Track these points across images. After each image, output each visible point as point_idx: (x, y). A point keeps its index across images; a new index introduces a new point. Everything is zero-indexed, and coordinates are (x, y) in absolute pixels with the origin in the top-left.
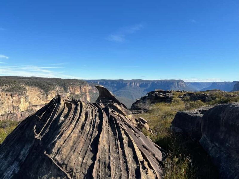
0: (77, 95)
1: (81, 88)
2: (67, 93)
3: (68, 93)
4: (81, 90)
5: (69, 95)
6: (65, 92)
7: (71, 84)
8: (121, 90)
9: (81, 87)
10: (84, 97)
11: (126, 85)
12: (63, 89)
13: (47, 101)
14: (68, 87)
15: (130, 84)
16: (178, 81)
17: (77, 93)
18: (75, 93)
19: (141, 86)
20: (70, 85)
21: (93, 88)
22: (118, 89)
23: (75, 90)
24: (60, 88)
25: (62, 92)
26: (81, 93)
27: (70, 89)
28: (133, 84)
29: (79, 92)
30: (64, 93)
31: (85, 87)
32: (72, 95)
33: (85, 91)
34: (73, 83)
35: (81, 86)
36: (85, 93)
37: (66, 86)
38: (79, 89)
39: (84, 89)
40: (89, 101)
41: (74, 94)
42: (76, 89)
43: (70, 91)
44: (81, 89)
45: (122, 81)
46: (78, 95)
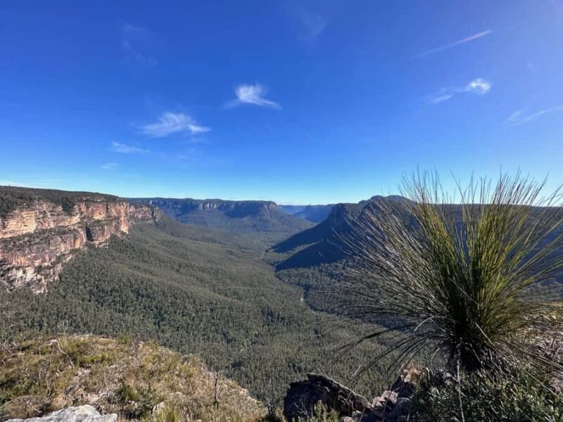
0: (98, 221)
1: (107, 208)
2: (71, 216)
3: (74, 215)
4: (107, 212)
5: (79, 220)
6: (66, 215)
7: (85, 199)
8: (189, 215)
9: (109, 207)
10: (114, 223)
11: (197, 206)
12: (60, 209)
13: (6, 233)
14: (74, 205)
15: (204, 205)
16: (269, 203)
17: (97, 217)
18: (93, 216)
19: (219, 208)
20: (81, 201)
21: (138, 210)
22: (184, 213)
23: (93, 212)
24: (54, 207)
25: (59, 215)
26: (109, 217)
27: (80, 209)
28: (208, 205)
29: (103, 215)
30: (63, 216)
31: (118, 207)
32: (85, 220)
33: (119, 213)
34: (89, 197)
35: (107, 205)
36: (118, 218)
37: (70, 202)
38: (103, 211)
39: (116, 209)
40: (127, 232)
41: (90, 218)
42: (95, 209)
43: (82, 213)
44: (109, 210)
45: (191, 200)
46: (101, 221)
